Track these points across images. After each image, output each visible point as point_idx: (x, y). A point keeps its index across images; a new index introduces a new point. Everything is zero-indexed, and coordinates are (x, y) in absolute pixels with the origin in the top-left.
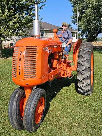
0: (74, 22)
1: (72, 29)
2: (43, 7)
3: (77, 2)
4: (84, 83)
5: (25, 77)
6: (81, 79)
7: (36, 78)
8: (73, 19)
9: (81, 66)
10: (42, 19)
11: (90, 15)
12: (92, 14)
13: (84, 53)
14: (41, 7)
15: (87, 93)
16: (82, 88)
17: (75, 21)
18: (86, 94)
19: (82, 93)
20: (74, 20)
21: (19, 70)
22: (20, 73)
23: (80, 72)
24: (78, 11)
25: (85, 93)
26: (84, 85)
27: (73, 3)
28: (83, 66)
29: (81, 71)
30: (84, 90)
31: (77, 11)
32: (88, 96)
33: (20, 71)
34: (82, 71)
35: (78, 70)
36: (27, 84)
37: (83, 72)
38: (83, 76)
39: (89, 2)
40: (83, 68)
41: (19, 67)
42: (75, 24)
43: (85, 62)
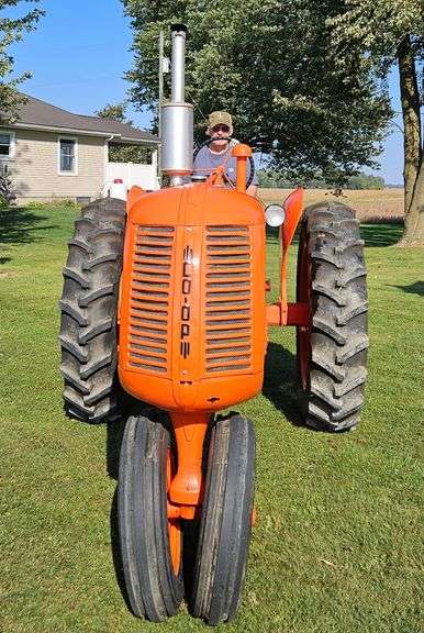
0: (139, 98)
1: (134, 126)
2: (33, 23)
3: (156, 10)
4: (340, 382)
5: (208, 369)
6: (332, 364)
7: (249, 369)
8: (136, 85)
9: (332, 307)
10: (29, 77)
11: (215, 73)
12: (222, 68)
13: (339, 253)
14: (24, 20)
15: (344, 423)
16: (332, 401)
17: (143, 91)
18: (340, 426)
19: (323, 422)
20: (140, 89)
21: (183, 335)
22: (185, 349)
23: (326, 331)
24: (162, 51)
25: (336, 424)
26: (340, 389)
27: (135, 12)
28: (339, 306)
29: (333, 327)
30: (336, 410)
31: (157, 51)
32: (346, 433)
33: (186, 339)
34: (337, 330)
35: (320, 323)
36: (213, 400)
37: (341, 333)
38: (341, 352)
39: (210, 20)
40: (342, 316)
41: (184, 322)
42: (145, 107)
43: (345, 292)
